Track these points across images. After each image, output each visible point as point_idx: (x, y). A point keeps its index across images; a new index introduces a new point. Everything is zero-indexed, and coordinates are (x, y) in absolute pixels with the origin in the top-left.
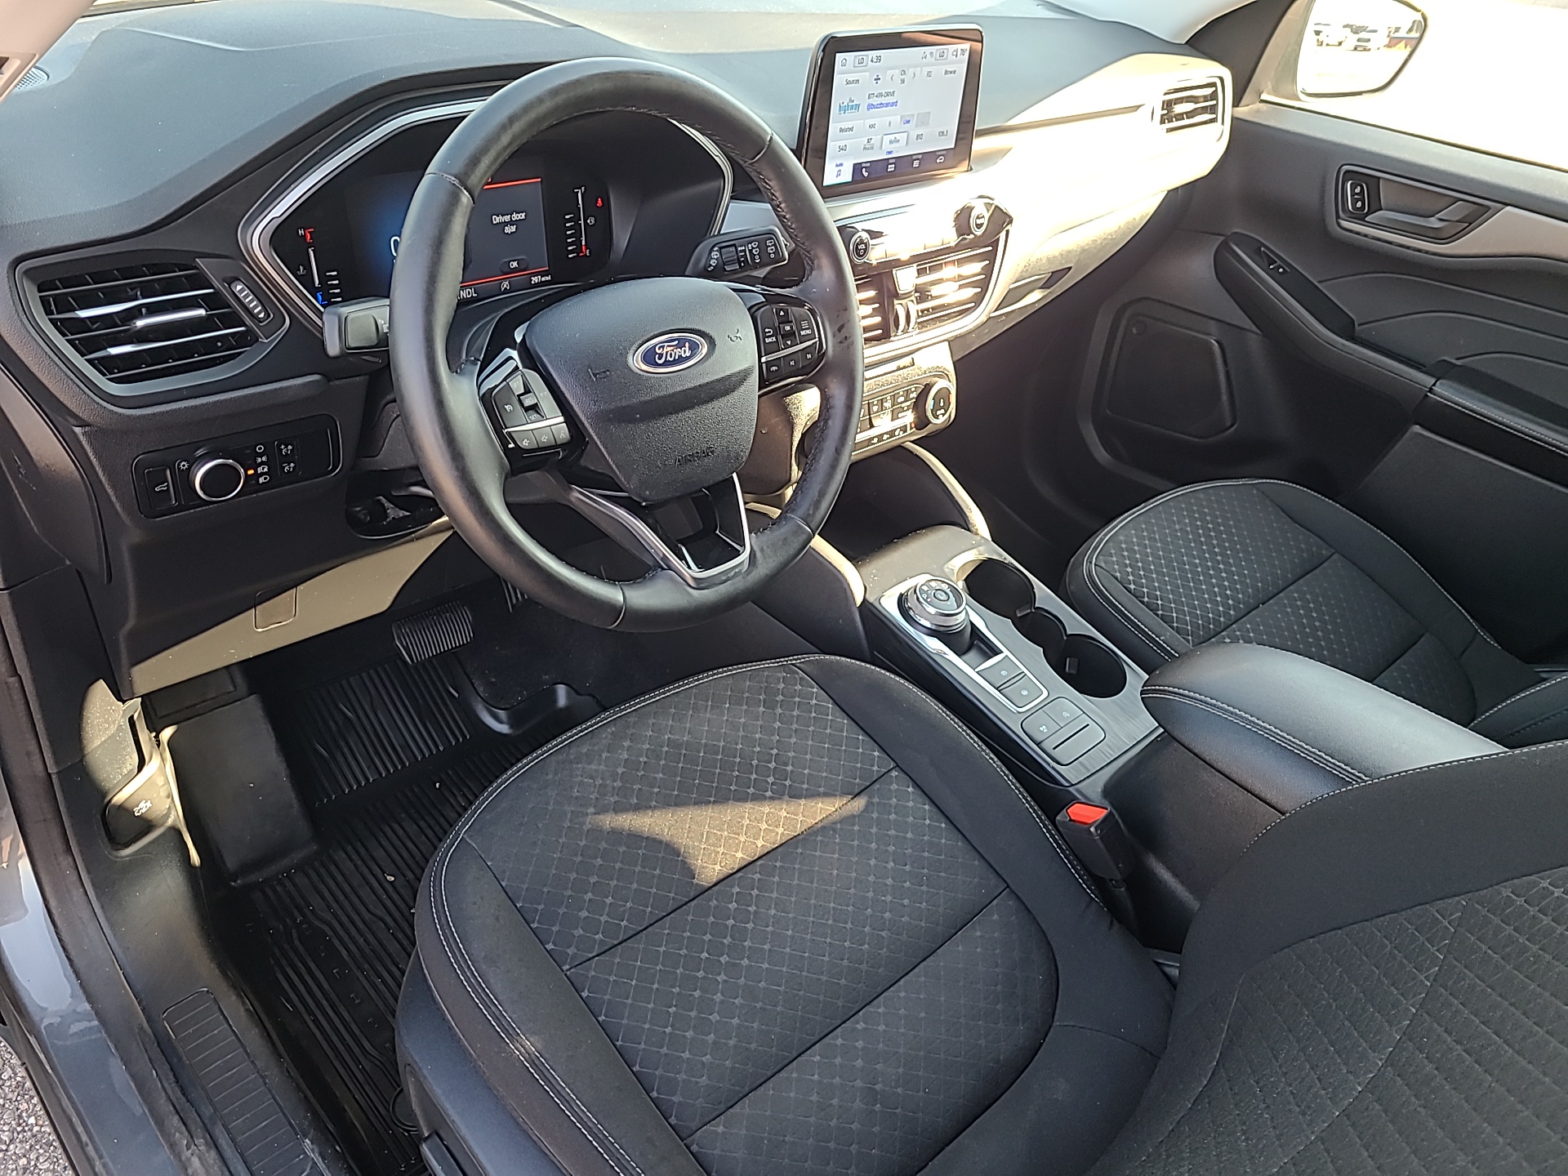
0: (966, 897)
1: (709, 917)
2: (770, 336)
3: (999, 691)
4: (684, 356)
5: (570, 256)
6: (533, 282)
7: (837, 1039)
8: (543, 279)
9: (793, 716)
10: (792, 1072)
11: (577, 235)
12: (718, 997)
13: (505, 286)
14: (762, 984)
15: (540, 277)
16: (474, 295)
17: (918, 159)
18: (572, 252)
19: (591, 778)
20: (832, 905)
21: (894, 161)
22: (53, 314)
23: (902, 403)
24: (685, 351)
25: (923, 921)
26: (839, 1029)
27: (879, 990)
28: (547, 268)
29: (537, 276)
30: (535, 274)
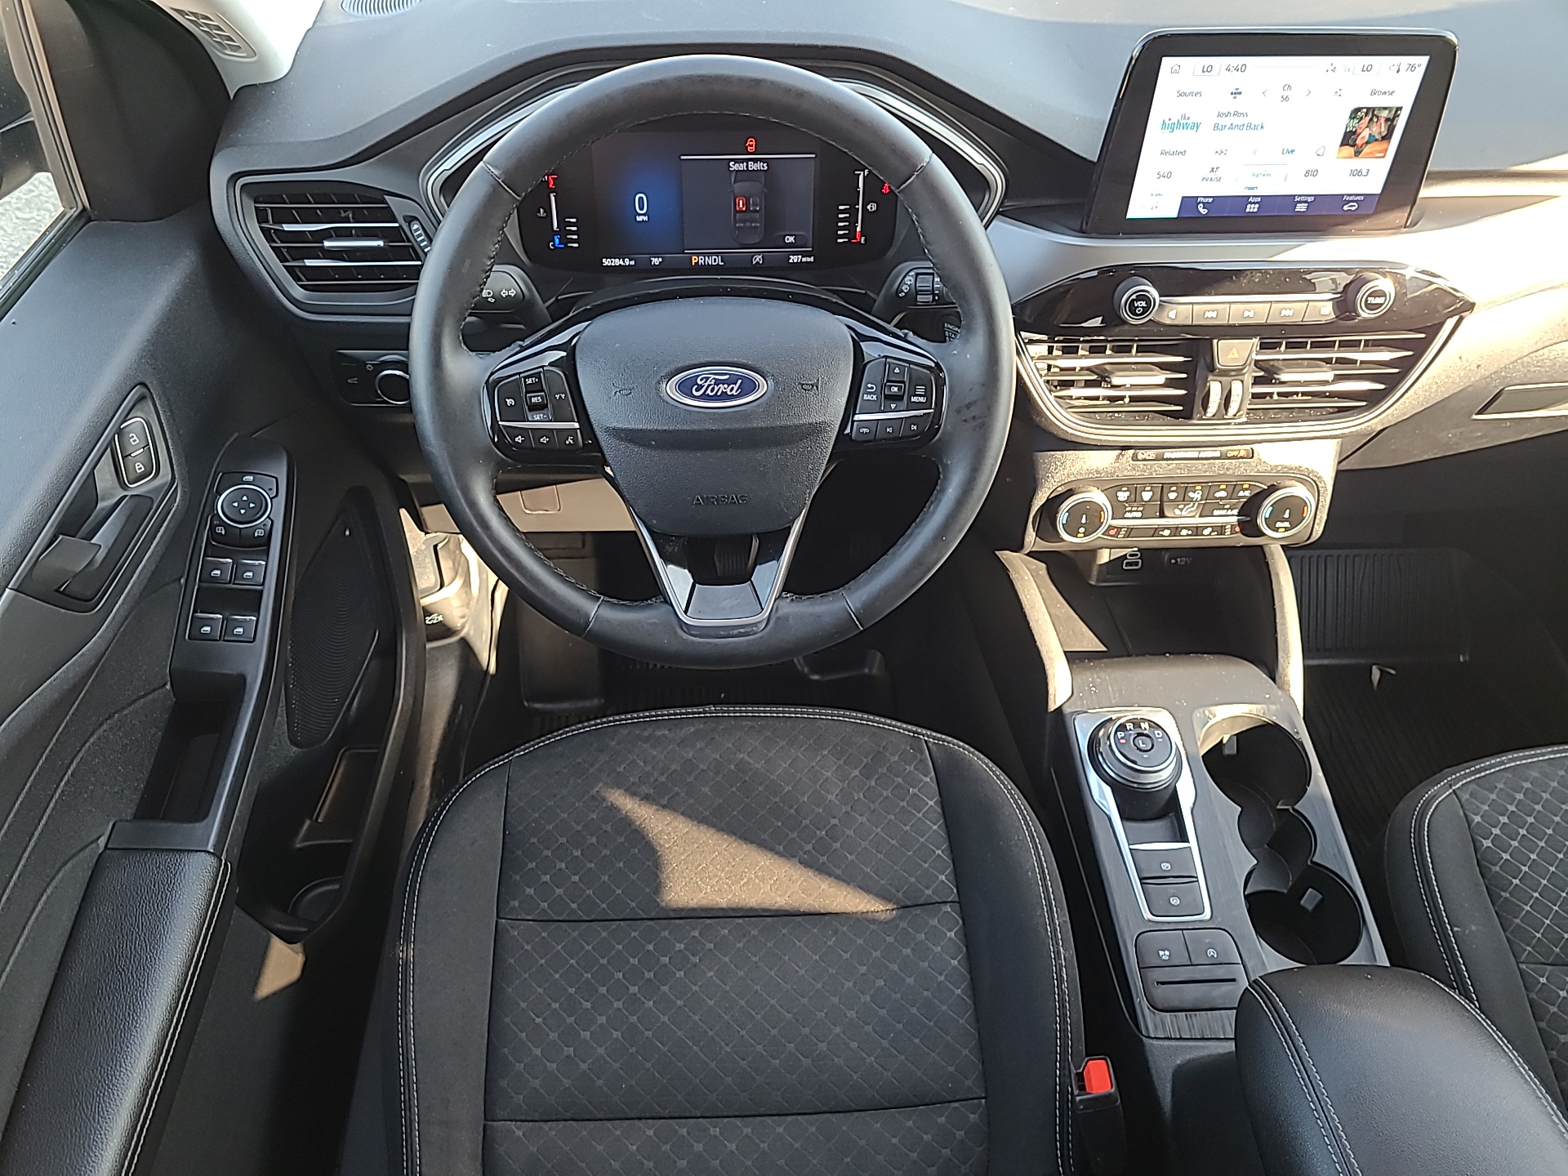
0: (925, 1078)
1: (650, 943)
2: (870, 393)
3: (1141, 883)
4: (729, 393)
5: (840, 241)
6: (791, 261)
7: (682, 1129)
8: (804, 260)
9: (882, 795)
10: (617, 1129)
11: (852, 221)
12: (602, 1020)
13: (757, 260)
14: (649, 1034)
15: (800, 257)
16: (720, 263)
17: (1306, 202)
18: (842, 237)
19: (645, 763)
20: (773, 1002)
21: (1259, 199)
22: (267, 222)
23: (1221, 499)
24: (732, 390)
25: (858, 1075)
26: (693, 1121)
27: (762, 1110)
28: (810, 249)
29: (797, 255)
30: (795, 253)
